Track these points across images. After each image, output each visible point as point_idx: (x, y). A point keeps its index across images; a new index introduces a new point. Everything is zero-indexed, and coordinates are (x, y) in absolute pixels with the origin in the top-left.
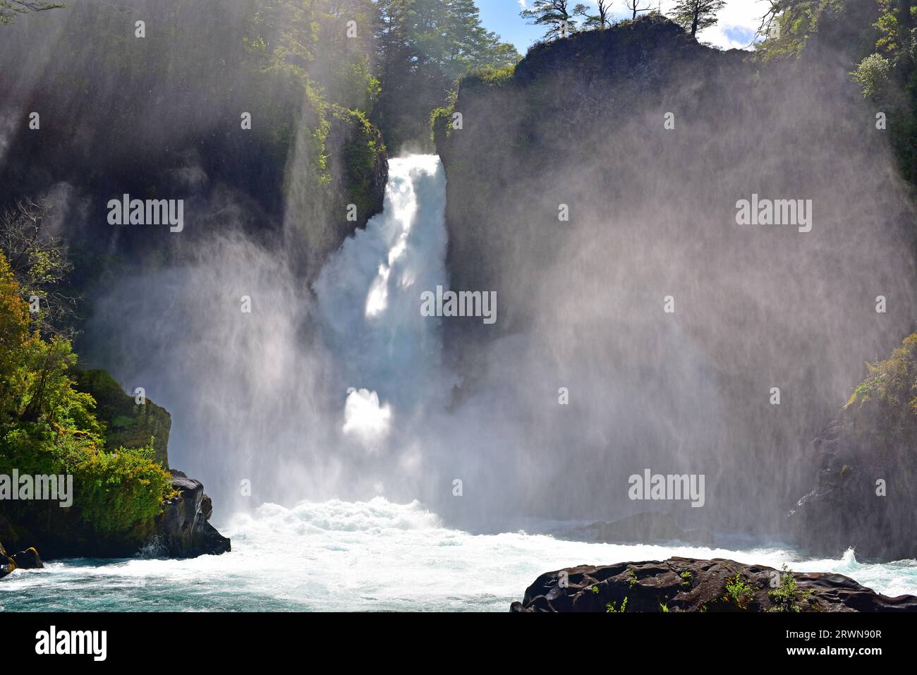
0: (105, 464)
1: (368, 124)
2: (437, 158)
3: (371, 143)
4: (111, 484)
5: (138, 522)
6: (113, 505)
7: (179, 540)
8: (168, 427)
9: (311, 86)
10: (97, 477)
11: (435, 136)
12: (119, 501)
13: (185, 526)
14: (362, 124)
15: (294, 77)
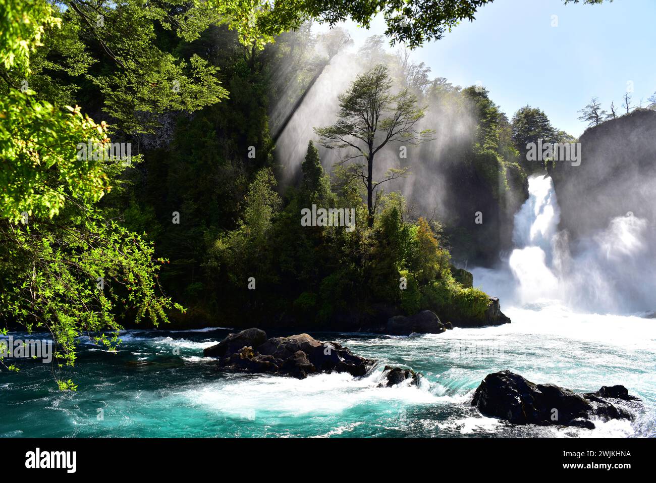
0: (466, 293)
1: (519, 167)
2: (549, 178)
3: (522, 174)
4: (470, 299)
5: (480, 312)
6: (472, 307)
7: (493, 318)
8: (472, 279)
9: (498, 156)
10: (465, 297)
11: (547, 169)
12: (474, 305)
13: (494, 314)
14: (517, 167)
15: (493, 154)
